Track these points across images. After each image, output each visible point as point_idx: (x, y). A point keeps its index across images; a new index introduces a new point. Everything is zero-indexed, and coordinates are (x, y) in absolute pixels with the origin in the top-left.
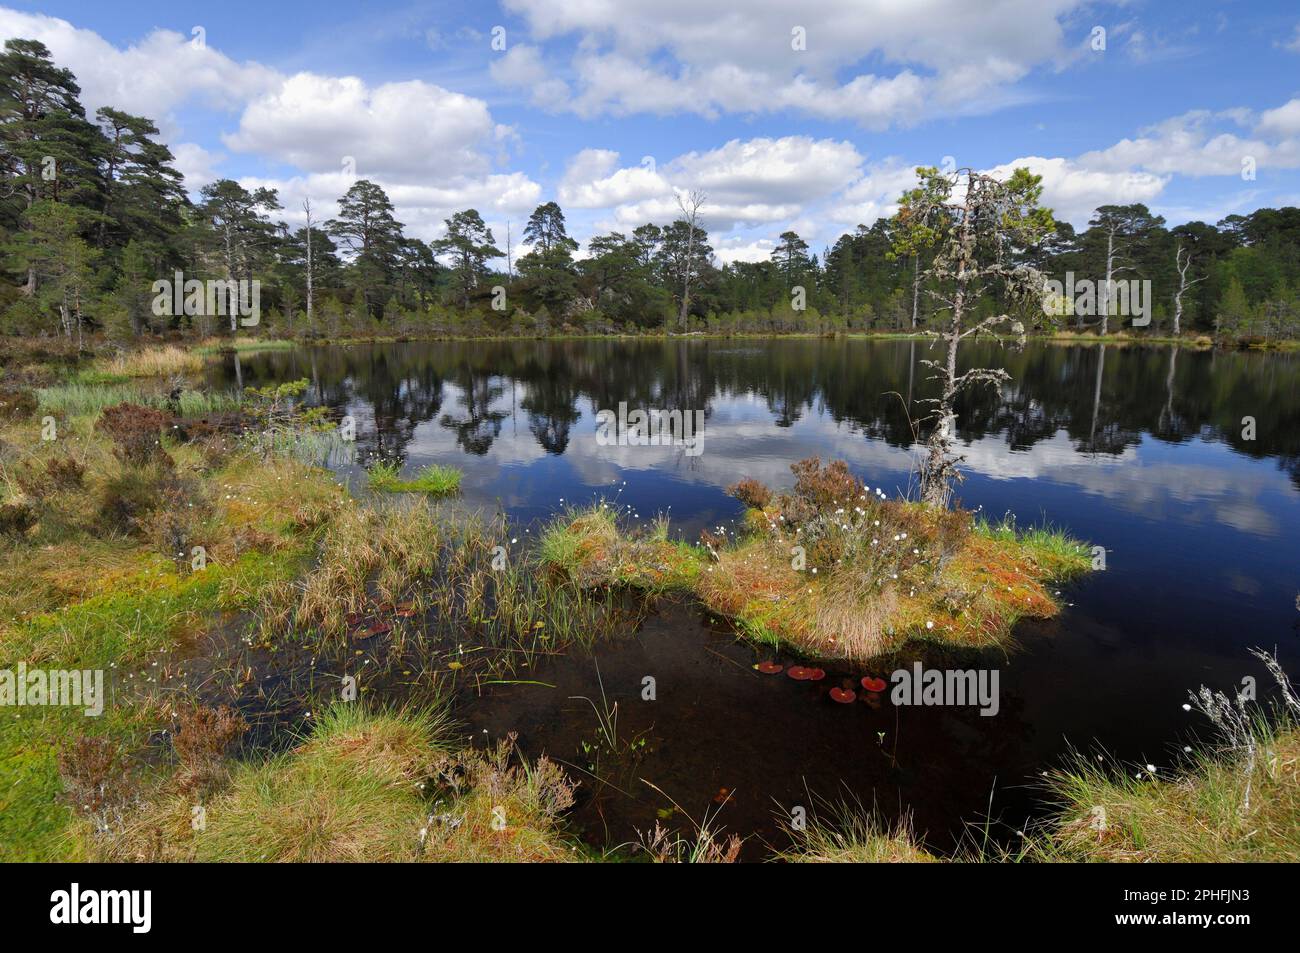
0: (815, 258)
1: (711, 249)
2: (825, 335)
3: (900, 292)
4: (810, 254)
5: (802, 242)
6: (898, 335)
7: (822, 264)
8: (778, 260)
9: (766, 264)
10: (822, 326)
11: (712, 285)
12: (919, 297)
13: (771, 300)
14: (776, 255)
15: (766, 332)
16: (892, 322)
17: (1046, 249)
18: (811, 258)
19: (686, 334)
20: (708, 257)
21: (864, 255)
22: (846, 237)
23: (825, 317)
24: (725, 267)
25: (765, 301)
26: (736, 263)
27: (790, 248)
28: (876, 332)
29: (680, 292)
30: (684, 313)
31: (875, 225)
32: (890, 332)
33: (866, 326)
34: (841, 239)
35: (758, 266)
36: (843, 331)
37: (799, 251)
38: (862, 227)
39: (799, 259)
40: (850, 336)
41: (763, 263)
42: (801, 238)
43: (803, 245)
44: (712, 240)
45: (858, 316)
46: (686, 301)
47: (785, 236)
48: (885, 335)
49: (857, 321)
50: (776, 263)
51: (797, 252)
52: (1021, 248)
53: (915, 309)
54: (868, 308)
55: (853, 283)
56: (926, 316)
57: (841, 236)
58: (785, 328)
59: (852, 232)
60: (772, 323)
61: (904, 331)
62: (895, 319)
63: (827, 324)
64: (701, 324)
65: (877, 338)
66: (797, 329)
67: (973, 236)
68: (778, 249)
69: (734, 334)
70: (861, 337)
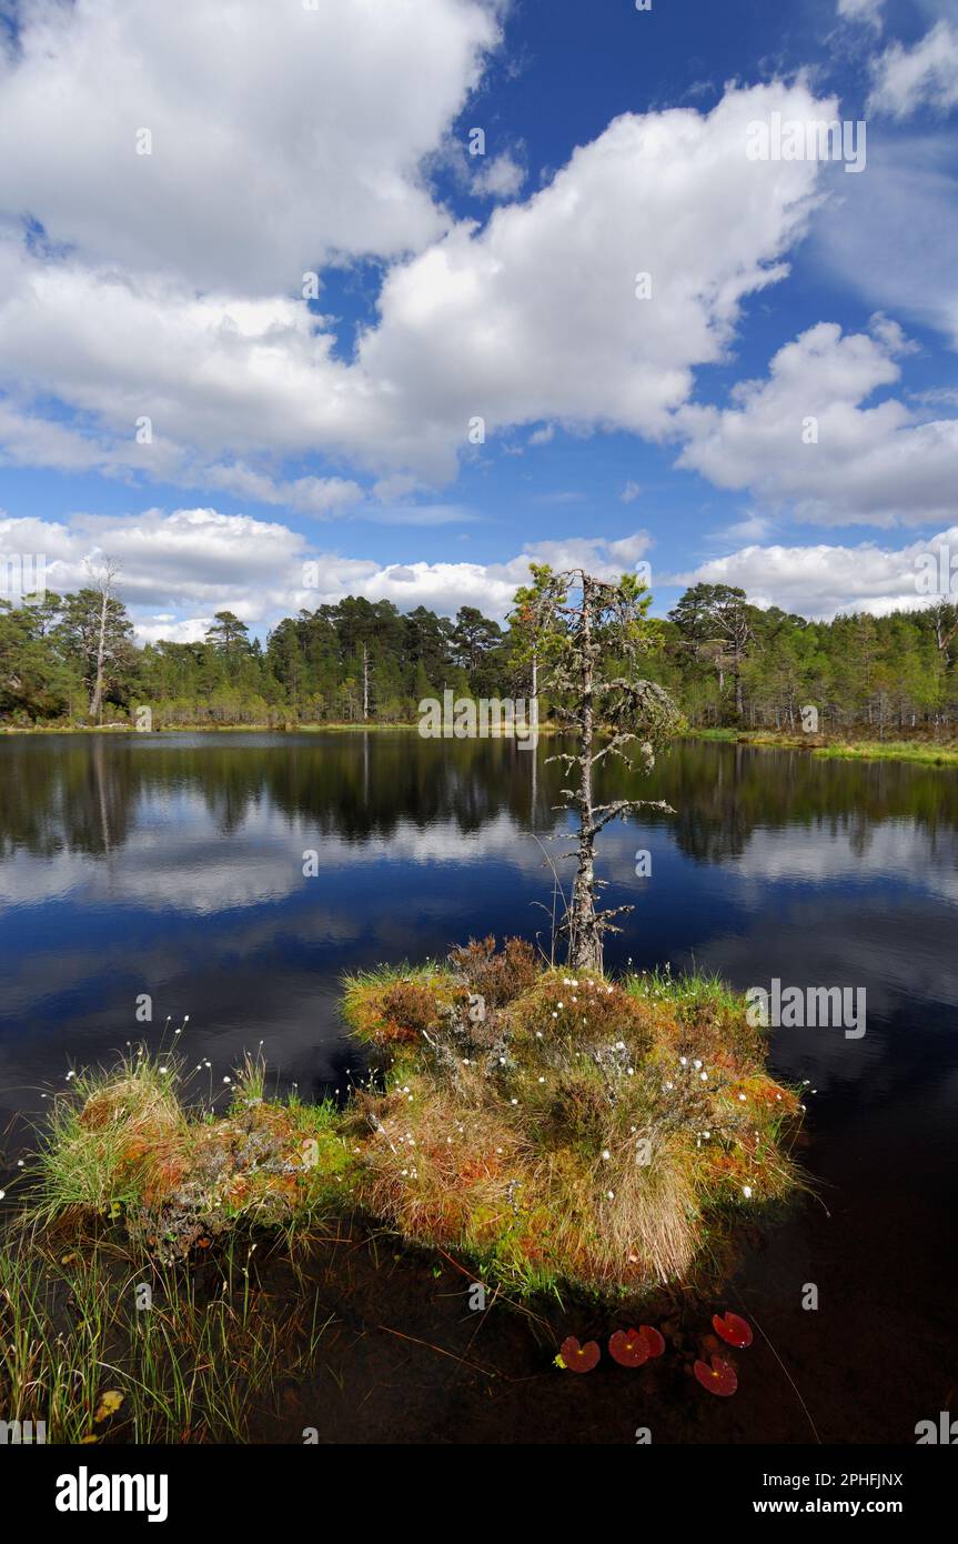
0: (257, 641)
1: (131, 626)
2: (275, 726)
3: (351, 681)
4: (250, 637)
5: (241, 624)
6: (352, 726)
7: (264, 648)
8: (214, 642)
9: (197, 645)
10: (270, 716)
11: (131, 668)
12: (369, 687)
13: (208, 687)
14: (211, 636)
15: (205, 724)
16: (344, 712)
17: (478, 644)
18: (252, 642)
19: (101, 727)
20: (126, 634)
21: (309, 642)
22: (287, 622)
23: (274, 707)
24: (148, 646)
25: (201, 687)
26: (161, 643)
27: (227, 628)
28: (329, 722)
29: (91, 673)
30: (96, 699)
31: (318, 611)
32: (343, 723)
33: (318, 716)
34: (282, 623)
35: (188, 648)
36: (293, 723)
37: (238, 633)
38: (304, 612)
39: (238, 642)
40: (302, 727)
41: (194, 644)
42: (239, 619)
43: (241, 626)
44: (131, 613)
45: (308, 705)
46: (100, 684)
47: (220, 616)
48: (339, 727)
49: (307, 710)
50: (212, 646)
51: (236, 635)
52: (456, 642)
53: (366, 699)
54: (318, 697)
55: (301, 670)
56: (377, 706)
57: (282, 620)
58: (227, 718)
59: (294, 617)
60: (211, 712)
61: (357, 722)
62: (347, 709)
63: (276, 715)
64: (121, 714)
65: (332, 729)
66: (242, 720)
67: (597, 646)
68: (213, 630)
69: (166, 725)
70: (314, 728)
